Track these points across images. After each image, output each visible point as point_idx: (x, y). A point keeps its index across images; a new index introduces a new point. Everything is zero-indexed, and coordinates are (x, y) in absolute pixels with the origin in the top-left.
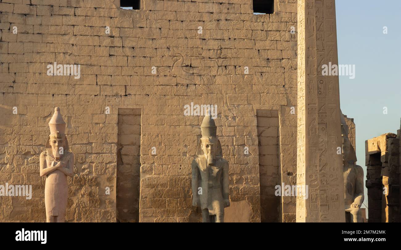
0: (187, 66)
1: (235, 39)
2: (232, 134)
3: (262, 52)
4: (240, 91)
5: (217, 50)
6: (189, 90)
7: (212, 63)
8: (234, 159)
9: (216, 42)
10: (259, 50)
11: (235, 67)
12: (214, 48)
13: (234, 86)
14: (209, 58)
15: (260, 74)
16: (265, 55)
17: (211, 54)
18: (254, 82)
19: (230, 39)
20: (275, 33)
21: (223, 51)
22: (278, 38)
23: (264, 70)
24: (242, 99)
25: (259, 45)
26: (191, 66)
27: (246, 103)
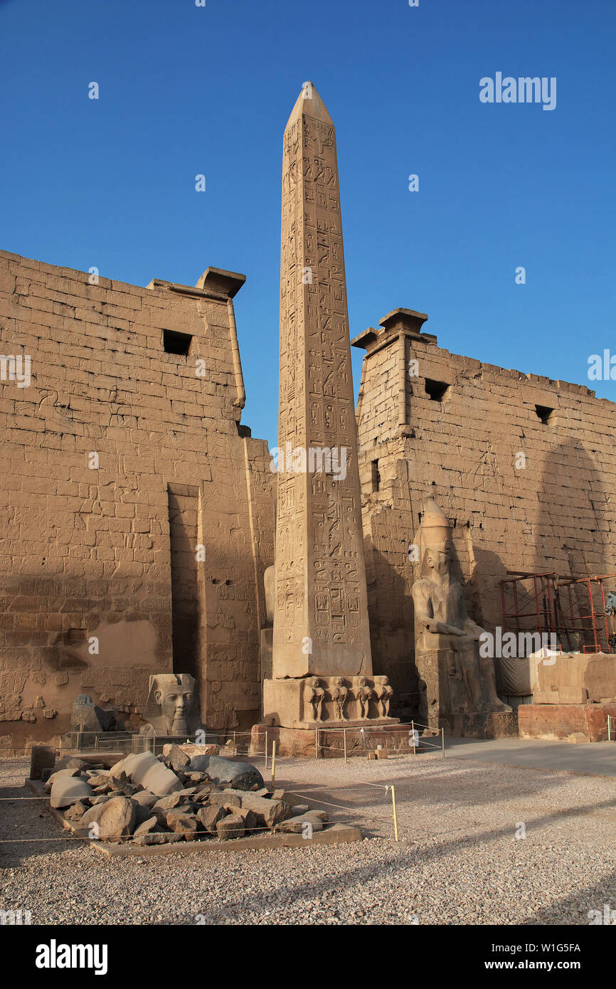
0: (63, 407)
1: (138, 380)
2: (131, 515)
3: (176, 404)
4: (143, 454)
5: (111, 391)
6: (64, 442)
7: (102, 409)
8: (132, 553)
9: (109, 380)
10: (171, 401)
11: (137, 418)
12: (107, 388)
13: (135, 445)
14: (99, 400)
15: (173, 433)
16: (179, 408)
17: (103, 395)
18: (163, 442)
19: (130, 378)
20: (194, 381)
21: (119, 392)
22: (198, 389)
23: (178, 428)
24: (147, 465)
25: (172, 394)
26: (69, 408)
27: (152, 471)
